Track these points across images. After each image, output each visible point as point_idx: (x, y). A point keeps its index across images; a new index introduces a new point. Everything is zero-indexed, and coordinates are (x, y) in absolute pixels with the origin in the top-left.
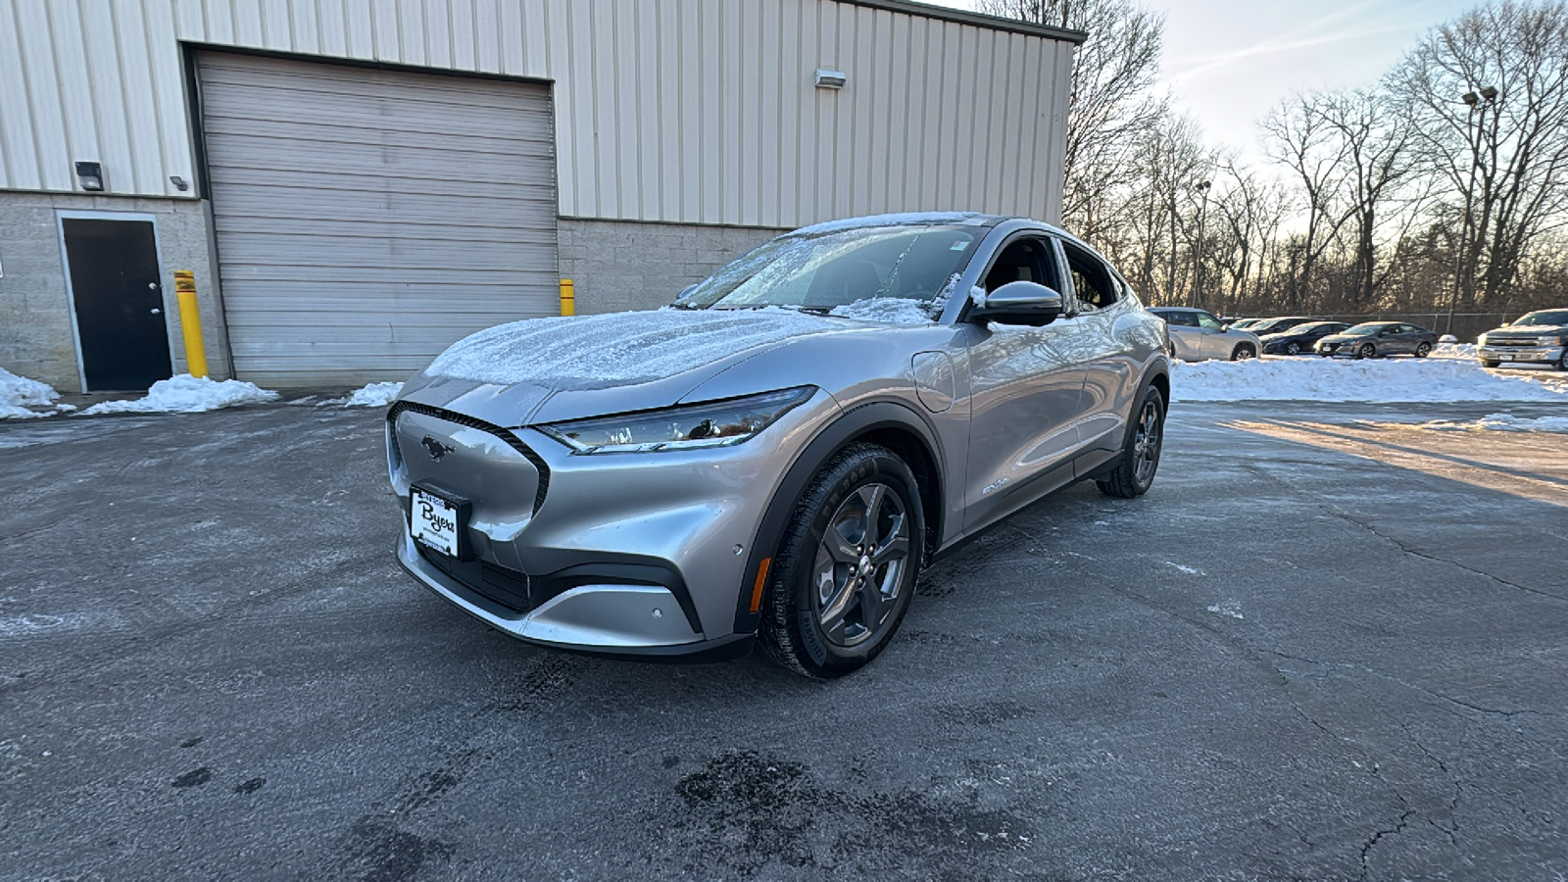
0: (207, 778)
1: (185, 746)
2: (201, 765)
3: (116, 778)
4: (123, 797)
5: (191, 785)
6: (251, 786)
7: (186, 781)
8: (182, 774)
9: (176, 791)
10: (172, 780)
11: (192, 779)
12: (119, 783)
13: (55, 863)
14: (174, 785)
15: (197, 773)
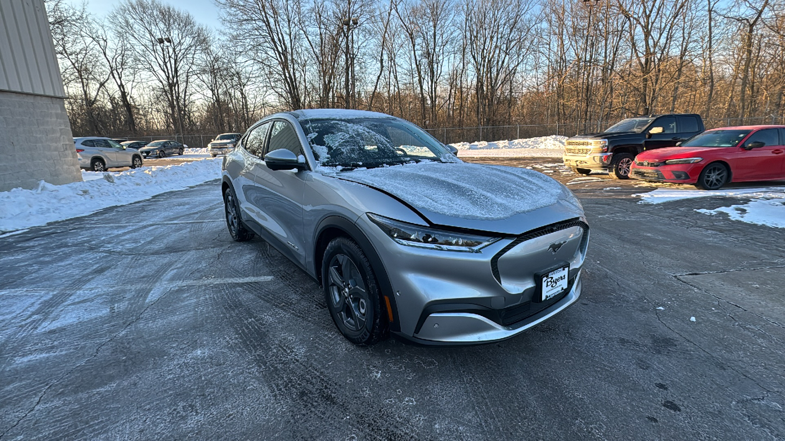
0: (668, 402)
1: (656, 421)
2: (663, 408)
3: (694, 435)
4: (700, 424)
5: (675, 405)
6: (661, 386)
7: (676, 408)
8: (672, 412)
9: (682, 408)
10: (678, 413)
11: (673, 406)
12: (695, 431)
13: (742, 424)
14: (680, 410)
15: (668, 407)
